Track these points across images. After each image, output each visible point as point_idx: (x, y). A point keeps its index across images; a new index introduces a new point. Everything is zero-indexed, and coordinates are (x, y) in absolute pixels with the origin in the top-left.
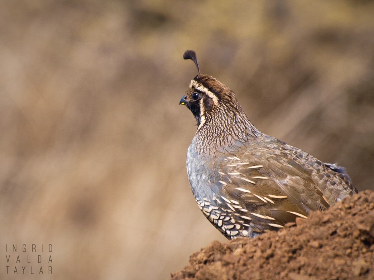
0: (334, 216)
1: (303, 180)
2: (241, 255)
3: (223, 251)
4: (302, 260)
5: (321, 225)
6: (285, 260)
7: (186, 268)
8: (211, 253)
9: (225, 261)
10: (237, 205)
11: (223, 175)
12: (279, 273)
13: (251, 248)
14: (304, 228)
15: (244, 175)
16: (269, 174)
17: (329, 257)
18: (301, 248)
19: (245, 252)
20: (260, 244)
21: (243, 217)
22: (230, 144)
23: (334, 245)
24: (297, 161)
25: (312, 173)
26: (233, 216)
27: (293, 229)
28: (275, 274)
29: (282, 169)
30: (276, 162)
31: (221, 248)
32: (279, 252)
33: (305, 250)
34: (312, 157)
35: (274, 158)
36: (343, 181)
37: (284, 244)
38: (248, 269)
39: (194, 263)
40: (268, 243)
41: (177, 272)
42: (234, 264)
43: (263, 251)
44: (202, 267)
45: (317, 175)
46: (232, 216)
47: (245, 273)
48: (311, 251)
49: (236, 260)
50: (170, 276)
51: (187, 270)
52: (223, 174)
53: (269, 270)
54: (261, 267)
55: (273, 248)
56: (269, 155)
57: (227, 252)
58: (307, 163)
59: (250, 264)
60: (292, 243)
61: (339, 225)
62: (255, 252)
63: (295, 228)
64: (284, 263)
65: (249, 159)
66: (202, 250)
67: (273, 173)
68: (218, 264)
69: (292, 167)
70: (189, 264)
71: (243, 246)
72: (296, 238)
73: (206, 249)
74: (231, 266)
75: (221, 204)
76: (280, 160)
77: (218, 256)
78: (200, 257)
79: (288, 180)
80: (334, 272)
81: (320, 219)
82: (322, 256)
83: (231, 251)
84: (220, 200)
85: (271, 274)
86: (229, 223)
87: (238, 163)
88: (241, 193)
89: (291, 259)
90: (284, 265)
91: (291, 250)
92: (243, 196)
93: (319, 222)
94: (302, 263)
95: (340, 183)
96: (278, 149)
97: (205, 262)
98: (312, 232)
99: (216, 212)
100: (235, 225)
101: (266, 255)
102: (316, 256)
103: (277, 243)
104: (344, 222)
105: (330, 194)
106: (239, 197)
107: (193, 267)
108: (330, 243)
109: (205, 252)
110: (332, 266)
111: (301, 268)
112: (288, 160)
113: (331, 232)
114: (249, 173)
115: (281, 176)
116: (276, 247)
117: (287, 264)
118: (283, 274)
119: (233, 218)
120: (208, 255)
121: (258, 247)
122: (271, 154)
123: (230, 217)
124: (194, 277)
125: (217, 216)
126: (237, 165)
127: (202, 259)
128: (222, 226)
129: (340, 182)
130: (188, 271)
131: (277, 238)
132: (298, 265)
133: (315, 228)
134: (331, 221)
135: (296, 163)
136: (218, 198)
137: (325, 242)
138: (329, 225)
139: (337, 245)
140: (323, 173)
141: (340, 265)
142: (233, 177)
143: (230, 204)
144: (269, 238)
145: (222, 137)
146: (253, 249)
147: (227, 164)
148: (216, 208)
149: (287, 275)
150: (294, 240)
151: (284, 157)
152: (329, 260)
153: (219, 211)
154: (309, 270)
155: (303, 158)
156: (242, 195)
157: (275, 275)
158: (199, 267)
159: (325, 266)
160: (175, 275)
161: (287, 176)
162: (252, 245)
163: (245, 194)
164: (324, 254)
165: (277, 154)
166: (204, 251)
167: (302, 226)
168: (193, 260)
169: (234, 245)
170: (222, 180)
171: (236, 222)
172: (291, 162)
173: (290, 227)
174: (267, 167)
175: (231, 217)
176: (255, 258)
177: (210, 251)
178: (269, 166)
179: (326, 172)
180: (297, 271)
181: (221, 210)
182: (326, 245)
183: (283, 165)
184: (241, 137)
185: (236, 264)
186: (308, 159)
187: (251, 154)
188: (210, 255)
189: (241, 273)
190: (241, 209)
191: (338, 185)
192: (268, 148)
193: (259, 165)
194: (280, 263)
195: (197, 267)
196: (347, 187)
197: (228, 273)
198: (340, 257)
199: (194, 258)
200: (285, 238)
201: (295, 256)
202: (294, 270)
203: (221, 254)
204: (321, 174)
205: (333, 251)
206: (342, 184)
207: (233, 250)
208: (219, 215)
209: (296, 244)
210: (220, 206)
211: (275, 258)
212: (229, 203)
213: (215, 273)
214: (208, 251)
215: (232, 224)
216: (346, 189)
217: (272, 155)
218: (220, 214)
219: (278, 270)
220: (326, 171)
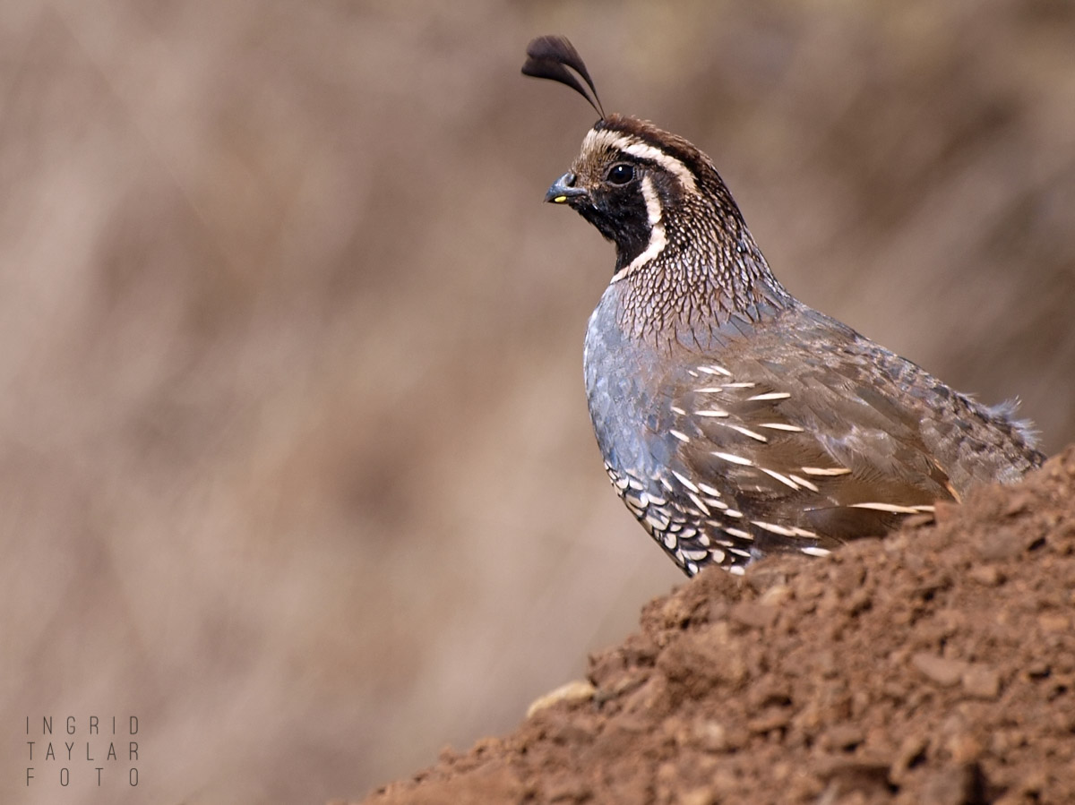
0: (1040, 497)
1: (894, 440)
2: (783, 604)
3: (734, 592)
4: (949, 617)
5: (1002, 523)
6: (904, 617)
7: (631, 640)
8: (700, 599)
9: (737, 621)
10: (715, 498)
11: (681, 416)
12: (886, 655)
13: (810, 584)
14: (954, 531)
15: (738, 418)
16: (800, 420)
17: (1024, 609)
18: (947, 585)
19: (793, 596)
20: (834, 573)
21: (732, 531)
22: (715, 322)
23: (1037, 579)
24: (884, 386)
25: (920, 419)
26: (704, 526)
27: (926, 532)
28: (877, 656)
29: (839, 407)
30: (826, 388)
31: (727, 587)
32: (886, 597)
33: (958, 590)
34: (926, 376)
35: (821, 376)
36: (1007, 440)
37: (900, 576)
38: (800, 643)
39: (655, 628)
40: (857, 572)
41: (606, 652)
42: (762, 629)
43: (842, 595)
44: (676, 637)
45: (935, 423)
46: (701, 526)
47: (793, 654)
48: (975, 595)
49: (768, 618)
50: (587, 661)
51: (633, 645)
52: (682, 412)
53: (858, 646)
54: (838, 637)
55: (869, 584)
56: (806, 365)
57: (746, 596)
58: (910, 393)
59: (807, 629)
60: (923, 572)
61: (1051, 521)
62: (821, 595)
63: (932, 531)
64: (901, 626)
65: (752, 375)
66: (675, 590)
67: (814, 417)
68: (720, 629)
69: (867, 404)
70: (639, 630)
71: (787, 581)
72: (933, 557)
73: (687, 589)
74: (755, 635)
75: (672, 493)
76: (834, 383)
77: (719, 607)
78: (671, 611)
79: (853, 437)
80: (1037, 651)
81: (1001, 505)
82: (1006, 606)
83: (756, 593)
84: (669, 482)
85: (863, 657)
86: (695, 545)
87: (723, 385)
88: (727, 465)
89: (919, 614)
90: (899, 633)
91: (919, 590)
92: (731, 474)
93: (998, 513)
94: (951, 626)
95: (997, 445)
96: (832, 352)
97: (685, 624)
98: (978, 542)
99: (659, 513)
100: (710, 551)
101: (850, 604)
102: (988, 606)
103: (881, 572)
104: (1066, 514)
105: (968, 474)
106: (721, 476)
107: (652, 636)
108: (1028, 570)
109: (684, 598)
110: (1032, 635)
111: (948, 641)
112: (857, 385)
113: (1029, 540)
114: (749, 413)
115: (834, 425)
116: (877, 582)
117: (908, 630)
118: (897, 657)
119: (705, 533)
120: (692, 604)
121: (830, 582)
122: (813, 365)
123: (696, 528)
124: (652, 664)
125: (662, 522)
126: (721, 390)
127: (676, 616)
128: (676, 549)
129: (998, 443)
130: (637, 647)
131: (882, 559)
132: (937, 633)
133: (987, 531)
134: (1030, 510)
135: (879, 393)
136: (665, 475)
137: (1013, 567)
138: (1025, 521)
139: (1047, 576)
140: (952, 418)
141: (1053, 632)
142: (708, 423)
143: (698, 495)
144: (860, 558)
145: (698, 296)
146: (816, 589)
147: (695, 386)
148: (662, 502)
149: (908, 660)
150: (927, 564)
151: (849, 377)
152: (1025, 618)
153: (667, 509)
154: (970, 646)
155: (900, 377)
156: (730, 472)
157: (875, 660)
158: (668, 638)
159: (1014, 634)
160: (601, 658)
161: (851, 428)
162: (812, 578)
163: (738, 468)
164: (1011, 602)
165: (830, 365)
166: (681, 593)
167: (950, 525)
168: (650, 618)
169: (764, 576)
170: (679, 430)
171: (714, 545)
172: (866, 390)
173: (918, 527)
174: (799, 399)
175: (700, 530)
176: (820, 613)
177: (697, 594)
178: (803, 398)
179: (961, 416)
180: (936, 649)
181: (673, 508)
182: (1017, 576)
183: (842, 397)
184: (744, 306)
185: (768, 631)
186: (914, 381)
187: (759, 361)
188: (698, 606)
189: (783, 653)
190: (726, 509)
191: (991, 451)
192: (805, 348)
193: (778, 392)
194: (890, 628)
195: (661, 636)
196: (1017, 455)
197: (745, 654)
198: (1054, 611)
199: (654, 614)
200: (902, 559)
201: (930, 606)
202: (927, 646)
203: (727, 603)
204: (948, 420)
205: (1037, 594)
206: (1004, 446)
207: (762, 592)
208: (667, 521)
209: (933, 573)
210: (671, 497)
211: (876, 612)
212: (694, 493)
213: (710, 654)
214: (691, 594)
215: (702, 548)
216: (1013, 461)
217: (816, 368)
218: (671, 518)
219: (885, 645)
220: (961, 412)
